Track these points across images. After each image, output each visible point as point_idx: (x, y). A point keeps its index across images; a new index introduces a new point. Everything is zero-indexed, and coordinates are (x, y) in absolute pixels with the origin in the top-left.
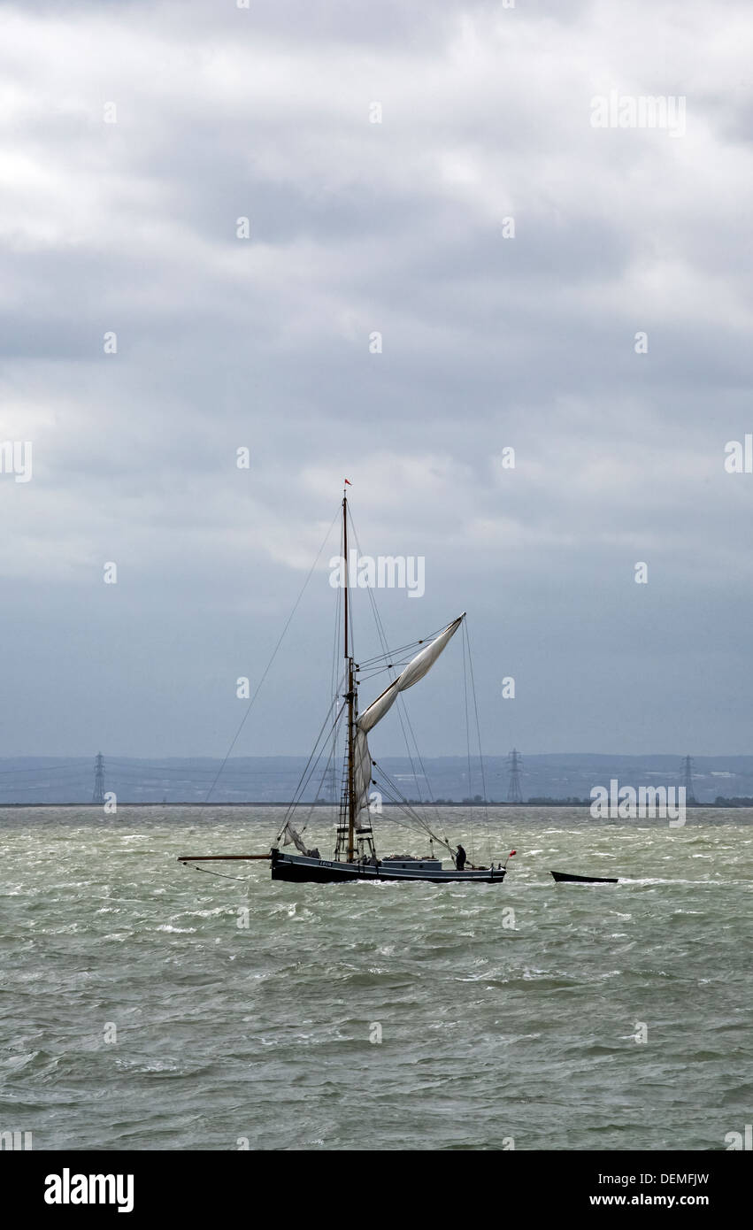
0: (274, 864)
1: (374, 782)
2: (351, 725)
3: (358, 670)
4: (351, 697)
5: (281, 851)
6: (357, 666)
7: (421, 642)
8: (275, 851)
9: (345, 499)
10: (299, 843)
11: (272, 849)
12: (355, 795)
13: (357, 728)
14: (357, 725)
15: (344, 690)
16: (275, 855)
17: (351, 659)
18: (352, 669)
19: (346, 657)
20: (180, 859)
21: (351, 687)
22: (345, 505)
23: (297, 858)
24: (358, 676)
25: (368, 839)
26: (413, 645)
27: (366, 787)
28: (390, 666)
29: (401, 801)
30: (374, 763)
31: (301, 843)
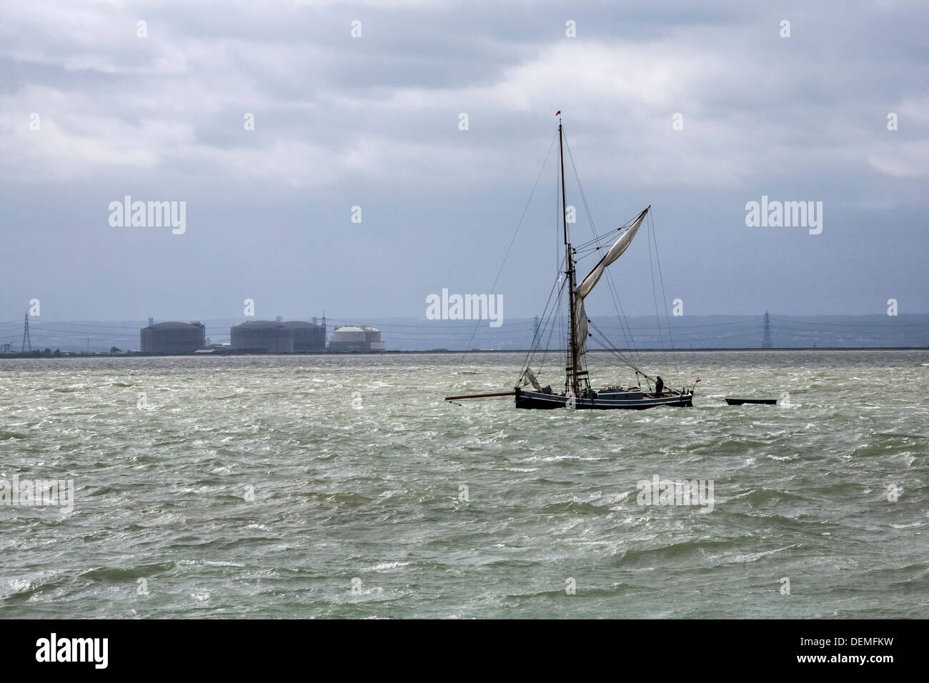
0: (517, 399)
1: (590, 335)
2: (571, 293)
3: (575, 253)
4: (571, 273)
5: (522, 390)
6: (574, 250)
7: (619, 229)
8: (518, 389)
9: (561, 126)
10: (535, 384)
11: (515, 388)
12: (576, 345)
13: (576, 296)
14: (576, 294)
15: (565, 268)
16: (518, 392)
17: (569, 244)
18: (570, 252)
19: (566, 243)
20: (447, 399)
21: (571, 265)
22: (560, 131)
23: (533, 395)
24: (575, 257)
25: (586, 379)
26: (612, 232)
27: (585, 338)
28: (598, 249)
29: (611, 348)
30: (589, 321)
31: (537, 384)
